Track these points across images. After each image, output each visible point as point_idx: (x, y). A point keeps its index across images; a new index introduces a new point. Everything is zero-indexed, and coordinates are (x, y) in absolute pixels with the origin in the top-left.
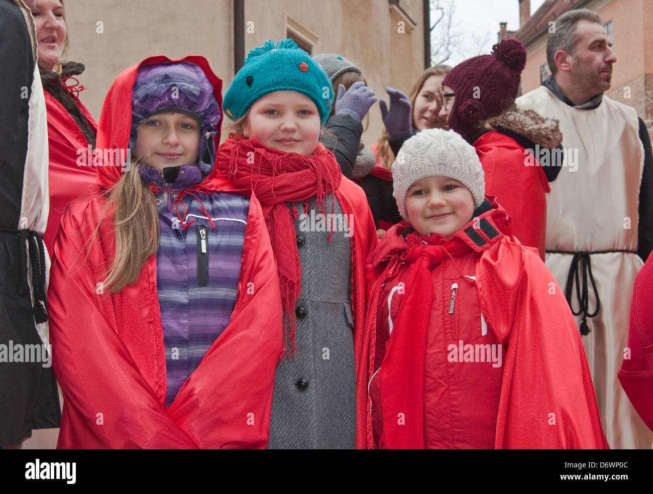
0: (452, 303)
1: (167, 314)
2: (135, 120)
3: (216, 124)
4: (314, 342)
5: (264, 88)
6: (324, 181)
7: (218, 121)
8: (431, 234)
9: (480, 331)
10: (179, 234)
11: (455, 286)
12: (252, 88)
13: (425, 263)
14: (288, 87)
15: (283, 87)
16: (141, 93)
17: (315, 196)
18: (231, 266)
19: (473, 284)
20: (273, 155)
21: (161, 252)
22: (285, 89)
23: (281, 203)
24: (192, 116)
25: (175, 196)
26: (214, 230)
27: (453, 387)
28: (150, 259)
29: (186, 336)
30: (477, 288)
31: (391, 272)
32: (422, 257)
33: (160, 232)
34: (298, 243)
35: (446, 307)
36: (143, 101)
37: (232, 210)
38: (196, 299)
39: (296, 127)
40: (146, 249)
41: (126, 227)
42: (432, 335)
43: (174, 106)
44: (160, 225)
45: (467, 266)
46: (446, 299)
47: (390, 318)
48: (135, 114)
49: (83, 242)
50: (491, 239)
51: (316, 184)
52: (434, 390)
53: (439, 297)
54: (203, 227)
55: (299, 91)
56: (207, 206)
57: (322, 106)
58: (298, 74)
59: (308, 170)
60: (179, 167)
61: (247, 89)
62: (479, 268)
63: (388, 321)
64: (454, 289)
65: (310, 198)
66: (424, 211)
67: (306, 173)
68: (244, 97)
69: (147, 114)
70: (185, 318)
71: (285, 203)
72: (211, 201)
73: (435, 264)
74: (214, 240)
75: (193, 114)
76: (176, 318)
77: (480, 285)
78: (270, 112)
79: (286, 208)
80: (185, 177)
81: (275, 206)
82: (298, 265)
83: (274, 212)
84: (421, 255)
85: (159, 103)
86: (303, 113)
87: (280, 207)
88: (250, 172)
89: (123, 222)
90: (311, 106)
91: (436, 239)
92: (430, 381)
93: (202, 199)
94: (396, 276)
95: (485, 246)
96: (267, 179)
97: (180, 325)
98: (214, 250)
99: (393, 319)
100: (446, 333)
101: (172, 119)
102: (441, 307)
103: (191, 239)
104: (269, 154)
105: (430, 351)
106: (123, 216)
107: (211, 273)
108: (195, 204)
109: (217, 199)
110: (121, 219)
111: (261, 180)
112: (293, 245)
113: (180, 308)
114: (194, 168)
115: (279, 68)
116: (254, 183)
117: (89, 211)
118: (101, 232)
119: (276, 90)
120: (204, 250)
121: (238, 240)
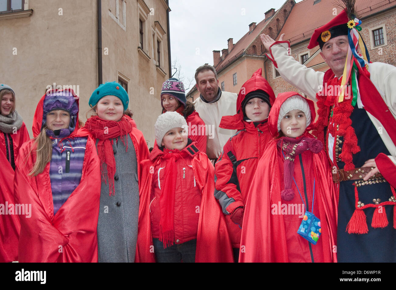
0: (184, 175)
1: (53, 183)
2: (44, 113)
3: (76, 113)
4: (122, 189)
5: (103, 95)
6: (123, 130)
7: (77, 112)
8: (174, 149)
9: (194, 185)
10: (60, 154)
11: (184, 169)
12: (99, 95)
13: (174, 160)
14: (112, 94)
15: (110, 94)
16: (46, 103)
17: (120, 136)
18: (79, 165)
19: (191, 168)
20: (103, 122)
21: (52, 160)
22: (110, 95)
23: (107, 139)
24: (66, 111)
25: (60, 140)
26: (73, 152)
27: (184, 205)
28: (48, 164)
29: (60, 191)
30: (193, 170)
31: (158, 162)
32: (172, 157)
33: (52, 153)
34: (114, 153)
35: (181, 176)
36: (47, 106)
37: (80, 144)
38: (65, 178)
39: (114, 108)
40: (46, 160)
41: (40, 152)
42: (177, 186)
43: (58, 107)
44: (53, 151)
45: (188, 161)
46: (181, 173)
47: (159, 179)
48: (44, 111)
49: (25, 156)
50: (196, 152)
51: (120, 131)
52: (178, 206)
53: (179, 173)
54: (69, 151)
55: (116, 96)
56: (72, 143)
57: (124, 102)
58: (115, 90)
59: (117, 127)
60: (60, 130)
61: (97, 95)
62: (193, 162)
63: (158, 180)
64: (184, 170)
65: (118, 136)
66: (173, 140)
67: (116, 128)
68: (96, 98)
69: (49, 111)
70: (60, 185)
71: (109, 139)
72: (74, 141)
73: (177, 159)
74: (73, 155)
75: (67, 110)
76: (57, 185)
77: (194, 169)
78: (105, 103)
79: (109, 141)
80: (63, 133)
81: (105, 141)
82: (114, 161)
83: (105, 143)
84: (171, 157)
85: (52, 107)
86: (117, 104)
87: (107, 141)
88: (95, 128)
89: (39, 150)
90: (120, 102)
91: (176, 151)
92: (176, 203)
93: (70, 141)
94: (160, 163)
95: (194, 155)
96: (101, 131)
97: (58, 187)
98: (72, 159)
99: (160, 179)
100: (182, 186)
101: (59, 112)
102: (180, 176)
103: (64, 155)
104: (102, 122)
105: (176, 192)
106: (40, 148)
107: (71, 168)
108: (68, 142)
109: (76, 140)
110: (38, 149)
111: (99, 132)
112: (112, 154)
113: (58, 181)
114: (67, 130)
115: (109, 88)
116: (96, 133)
117: (28, 146)
118: (32, 153)
119: (107, 95)
120: (68, 159)
121: (82, 155)
